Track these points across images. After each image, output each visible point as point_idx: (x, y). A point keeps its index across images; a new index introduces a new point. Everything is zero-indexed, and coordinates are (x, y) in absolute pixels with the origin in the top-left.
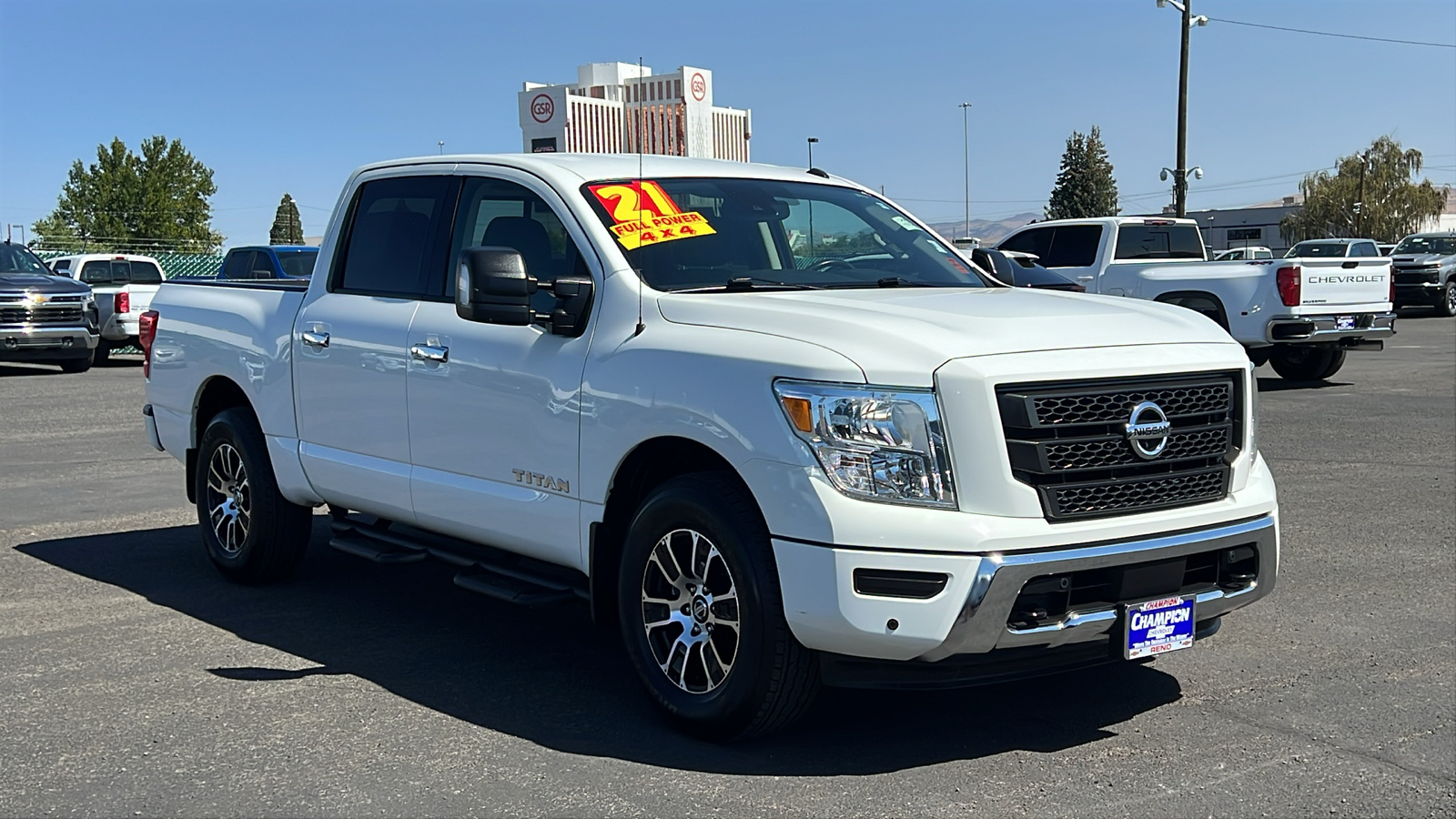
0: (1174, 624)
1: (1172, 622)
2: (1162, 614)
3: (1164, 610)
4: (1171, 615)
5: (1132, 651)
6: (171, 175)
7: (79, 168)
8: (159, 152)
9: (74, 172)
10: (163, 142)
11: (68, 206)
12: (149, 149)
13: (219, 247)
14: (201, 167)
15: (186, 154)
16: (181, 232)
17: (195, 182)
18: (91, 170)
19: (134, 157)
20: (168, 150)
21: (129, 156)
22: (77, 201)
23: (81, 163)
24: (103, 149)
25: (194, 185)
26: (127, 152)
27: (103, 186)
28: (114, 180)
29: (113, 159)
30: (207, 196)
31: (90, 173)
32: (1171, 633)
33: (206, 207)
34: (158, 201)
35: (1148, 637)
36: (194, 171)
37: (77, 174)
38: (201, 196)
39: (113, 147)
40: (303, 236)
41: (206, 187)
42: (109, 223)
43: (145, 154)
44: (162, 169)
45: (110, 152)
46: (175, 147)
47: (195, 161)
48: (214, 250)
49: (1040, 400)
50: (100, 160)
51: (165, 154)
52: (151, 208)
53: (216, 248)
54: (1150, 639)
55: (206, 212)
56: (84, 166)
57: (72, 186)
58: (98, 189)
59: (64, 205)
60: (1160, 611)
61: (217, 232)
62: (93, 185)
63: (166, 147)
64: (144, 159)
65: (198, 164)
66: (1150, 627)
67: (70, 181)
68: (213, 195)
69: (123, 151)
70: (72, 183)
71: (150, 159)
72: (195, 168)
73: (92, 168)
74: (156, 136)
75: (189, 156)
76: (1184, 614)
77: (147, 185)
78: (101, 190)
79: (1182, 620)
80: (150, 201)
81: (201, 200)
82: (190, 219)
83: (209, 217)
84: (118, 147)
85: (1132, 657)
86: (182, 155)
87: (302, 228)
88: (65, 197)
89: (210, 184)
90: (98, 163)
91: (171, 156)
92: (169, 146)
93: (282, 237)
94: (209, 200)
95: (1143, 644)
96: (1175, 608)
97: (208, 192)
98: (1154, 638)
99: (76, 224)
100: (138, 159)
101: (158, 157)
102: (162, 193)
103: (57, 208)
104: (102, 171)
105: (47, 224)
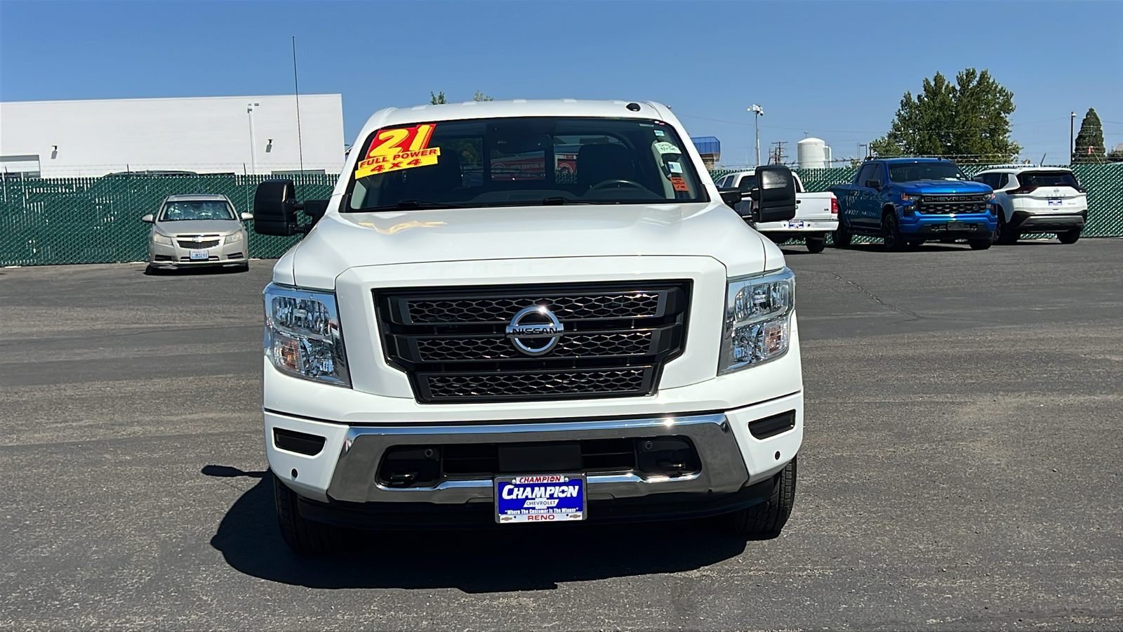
0: (558, 498)
1: (555, 496)
2: (543, 489)
3: (546, 485)
4: (556, 491)
5: (502, 516)
6: (978, 99)
7: (908, 97)
8: (970, 82)
9: (905, 101)
10: (973, 73)
11: (898, 128)
12: (962, 79)
13: (1016, 155)
14: (1004, 91)
15: (991, 81)
16: (984, 144)
17: (998, 103)
18: (918, 99)
19: (951, 86)
20: (977, 79)
21: (948, 86)
22: (905, 124)
23: (909, 94)
24: (928, 82)
25: (997, 106)
26: (946, 83)
27: (925, 111)
28: (934, 106)
29: (934, 90)
30: (1007, 115)
31: (916, 101)
32: (555, 505)
33: (1006, 123)
34: (966, 121)
35: (525, 506)
36: (998, 95)
37: (907, 103)
38: (1003, 115)
39: (935, 80)
40: (1104, 143)
41: (1007, 107)
42: (928, 140)
43: (959, 83)
44: (972, 94)
45: (933, 84)
46: (983, 76)
47: (1000, 87)
48: (1012, 158)
49: (415, 302)
50: (925, 90)
51: (975, 83)
52: (961, 126)
53: (1014, 156)
54: (526, 509)
55: (1007, 127)
56: (912, 96)
57: (902, 112)
58: (922, 113)
59: (896, 128)
60: (540, 485)
61: (1014, 143)
62: (919, 110)
63: (976, 77)
64: (958, 88)
65: (1002, 88)
66: (527, 498)
67: (901, 108)
68: (1012, 113)
69: (943, 84)
70: (902, 110)
71: (962, 86)
72: (999, 92)
73: (919, 97)
74: (968, 68)
75: (993, 83)
76: (573, 491)
77: (959, 108)
78: (924, 114)
79: (569, 496)
80: (960, 121)
81: (1002, 118)
82: (993, 132)
83: (1008, 131)
84: (939, 79)
85: (502, 522)
86: (988, 82)
87: (1103, 136)
88: (897, 121)
89: (1010, 104)
90: (923, 93)
91: (979, 83)
92: (978, 76)
93: (1086, 144)
94: (1008, 118)
95: (519, 511)
96: (560, 485)
97: (1008, 111)
98: (534, 508)
99: (905, 142)
100: (954, 88)
101: (968, 85)
102: (970, 114)
103: (890, 129)
104: (926, 99)
105: (881, 143)
